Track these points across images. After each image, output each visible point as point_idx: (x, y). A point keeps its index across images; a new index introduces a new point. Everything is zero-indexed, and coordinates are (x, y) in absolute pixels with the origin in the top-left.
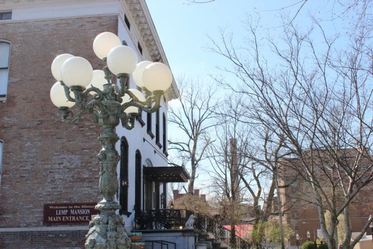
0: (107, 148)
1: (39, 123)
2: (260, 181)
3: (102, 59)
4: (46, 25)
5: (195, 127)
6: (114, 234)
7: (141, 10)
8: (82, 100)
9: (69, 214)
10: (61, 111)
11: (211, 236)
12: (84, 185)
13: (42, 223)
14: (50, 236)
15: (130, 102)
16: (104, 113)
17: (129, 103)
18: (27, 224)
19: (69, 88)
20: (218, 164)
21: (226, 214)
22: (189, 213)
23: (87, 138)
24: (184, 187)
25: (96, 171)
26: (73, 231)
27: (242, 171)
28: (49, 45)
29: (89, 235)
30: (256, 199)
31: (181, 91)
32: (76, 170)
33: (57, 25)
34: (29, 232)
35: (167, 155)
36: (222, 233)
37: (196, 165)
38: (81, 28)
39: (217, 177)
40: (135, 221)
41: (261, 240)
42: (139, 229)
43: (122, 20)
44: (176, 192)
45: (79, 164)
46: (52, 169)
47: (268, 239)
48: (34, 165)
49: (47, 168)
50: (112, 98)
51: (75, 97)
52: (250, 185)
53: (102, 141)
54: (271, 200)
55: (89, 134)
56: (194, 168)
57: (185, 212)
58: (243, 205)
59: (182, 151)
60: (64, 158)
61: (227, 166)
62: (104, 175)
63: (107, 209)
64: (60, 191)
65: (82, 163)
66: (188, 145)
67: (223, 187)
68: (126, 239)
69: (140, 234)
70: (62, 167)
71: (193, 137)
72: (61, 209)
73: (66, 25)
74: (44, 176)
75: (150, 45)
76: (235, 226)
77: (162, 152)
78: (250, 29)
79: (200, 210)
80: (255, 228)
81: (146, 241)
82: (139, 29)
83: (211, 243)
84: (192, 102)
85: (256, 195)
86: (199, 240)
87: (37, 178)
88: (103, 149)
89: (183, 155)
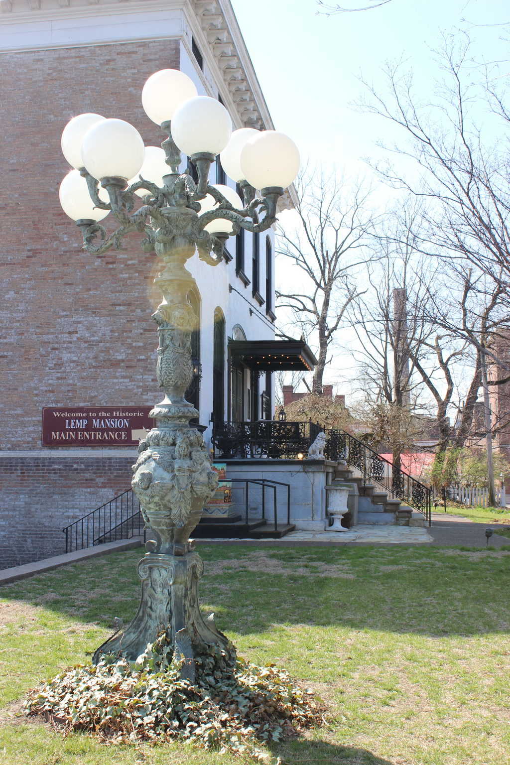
0: (171, 301)
1: (30, 254)
2: (451, 371)
3: (160, 124)
4: (38, 60)
5: (327, 266)
6: (186, 464)
7: (225, 28)
8: (124, 205)
9: (89, 428)
10: (82, 228)
11: (357, 473)
12: (118, 374)
13: (40, 442)
14: (56, 467)
15: (217, 209)
16: (166, 231)
17: (213, 212)
18: (12, 446)
19: (96, 183)
20: (372, 337)
21: (384, 432)
22: (316, 429)
23: (121, 283)
24: (304, 380)
25: (139, 347)
26: (98, 459)
27: (417, 350)
28: (44, 102)
29: (140, 465)
30: (443, 406)
31: (300, 194)
32: (101, 344)
33: (60, 59)
34: (17, 459)
35: (273, 318)
36: (378, 468)
37: (328, 337)
38: (107, 67)
39: (368, 361)
40: (213, 442)
41: (450, 483)
42: (220, 458)
43: (188, 50)
44: (288, 390)
45: (108, 333)
46: (57, 343)
47: (464, 482)
48: (22, 334)
49: (46, 340)
50: (182, 202)
51: (111, 199)
52: (430, 379)
53: (161, 286)
54: (472, 407)
55: (126, 276)
56: (323, 345)
57: (307, 426)
58: (418, 417)
59: (302, 310)
60: (79, 322)
61: (389, 340)
62: (166, 352)
63: (173, 417)
64: (71, 385)
65: (112, 331)
66: (313, 301)
67: (379, 382)
68: (209, 474)
69: (224, 466)
70: (75, 339)
71: (323, 285)
72: (75, 418)
73: (78, 60)
74: (41, 356)
75: (243, 100)
76: (401, 455)
77: (264, 313)
78: (449, 66)
79: (336, 424)
80: (440, 460)
81: (233, 480)
82: (220, 68)
83: (355, 485)
84: (323, 215)
85: (443, 397)
86: (333, 480)
87: (29, 360)
88: (165, 302)
89: (303, 319)
